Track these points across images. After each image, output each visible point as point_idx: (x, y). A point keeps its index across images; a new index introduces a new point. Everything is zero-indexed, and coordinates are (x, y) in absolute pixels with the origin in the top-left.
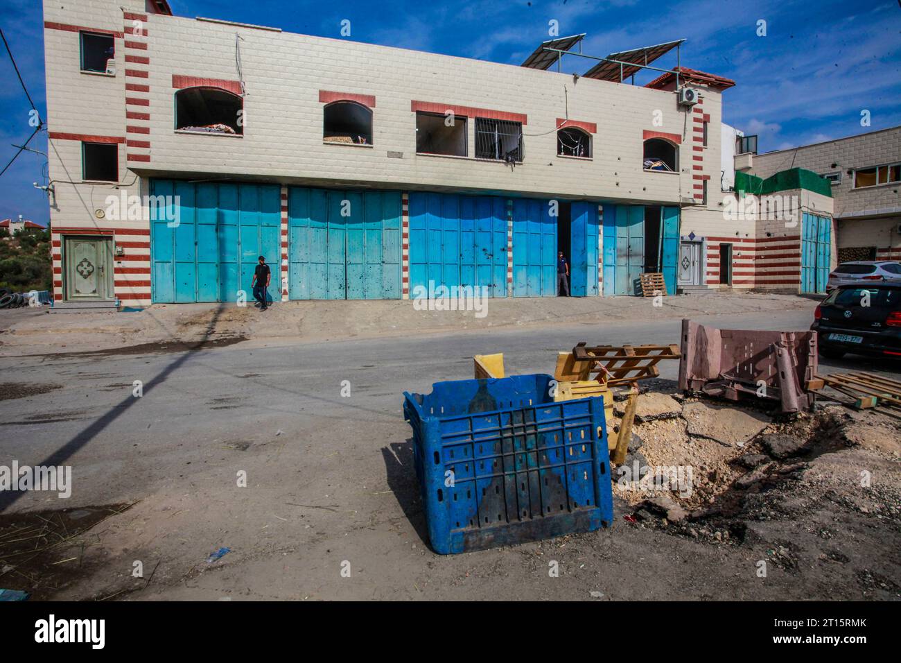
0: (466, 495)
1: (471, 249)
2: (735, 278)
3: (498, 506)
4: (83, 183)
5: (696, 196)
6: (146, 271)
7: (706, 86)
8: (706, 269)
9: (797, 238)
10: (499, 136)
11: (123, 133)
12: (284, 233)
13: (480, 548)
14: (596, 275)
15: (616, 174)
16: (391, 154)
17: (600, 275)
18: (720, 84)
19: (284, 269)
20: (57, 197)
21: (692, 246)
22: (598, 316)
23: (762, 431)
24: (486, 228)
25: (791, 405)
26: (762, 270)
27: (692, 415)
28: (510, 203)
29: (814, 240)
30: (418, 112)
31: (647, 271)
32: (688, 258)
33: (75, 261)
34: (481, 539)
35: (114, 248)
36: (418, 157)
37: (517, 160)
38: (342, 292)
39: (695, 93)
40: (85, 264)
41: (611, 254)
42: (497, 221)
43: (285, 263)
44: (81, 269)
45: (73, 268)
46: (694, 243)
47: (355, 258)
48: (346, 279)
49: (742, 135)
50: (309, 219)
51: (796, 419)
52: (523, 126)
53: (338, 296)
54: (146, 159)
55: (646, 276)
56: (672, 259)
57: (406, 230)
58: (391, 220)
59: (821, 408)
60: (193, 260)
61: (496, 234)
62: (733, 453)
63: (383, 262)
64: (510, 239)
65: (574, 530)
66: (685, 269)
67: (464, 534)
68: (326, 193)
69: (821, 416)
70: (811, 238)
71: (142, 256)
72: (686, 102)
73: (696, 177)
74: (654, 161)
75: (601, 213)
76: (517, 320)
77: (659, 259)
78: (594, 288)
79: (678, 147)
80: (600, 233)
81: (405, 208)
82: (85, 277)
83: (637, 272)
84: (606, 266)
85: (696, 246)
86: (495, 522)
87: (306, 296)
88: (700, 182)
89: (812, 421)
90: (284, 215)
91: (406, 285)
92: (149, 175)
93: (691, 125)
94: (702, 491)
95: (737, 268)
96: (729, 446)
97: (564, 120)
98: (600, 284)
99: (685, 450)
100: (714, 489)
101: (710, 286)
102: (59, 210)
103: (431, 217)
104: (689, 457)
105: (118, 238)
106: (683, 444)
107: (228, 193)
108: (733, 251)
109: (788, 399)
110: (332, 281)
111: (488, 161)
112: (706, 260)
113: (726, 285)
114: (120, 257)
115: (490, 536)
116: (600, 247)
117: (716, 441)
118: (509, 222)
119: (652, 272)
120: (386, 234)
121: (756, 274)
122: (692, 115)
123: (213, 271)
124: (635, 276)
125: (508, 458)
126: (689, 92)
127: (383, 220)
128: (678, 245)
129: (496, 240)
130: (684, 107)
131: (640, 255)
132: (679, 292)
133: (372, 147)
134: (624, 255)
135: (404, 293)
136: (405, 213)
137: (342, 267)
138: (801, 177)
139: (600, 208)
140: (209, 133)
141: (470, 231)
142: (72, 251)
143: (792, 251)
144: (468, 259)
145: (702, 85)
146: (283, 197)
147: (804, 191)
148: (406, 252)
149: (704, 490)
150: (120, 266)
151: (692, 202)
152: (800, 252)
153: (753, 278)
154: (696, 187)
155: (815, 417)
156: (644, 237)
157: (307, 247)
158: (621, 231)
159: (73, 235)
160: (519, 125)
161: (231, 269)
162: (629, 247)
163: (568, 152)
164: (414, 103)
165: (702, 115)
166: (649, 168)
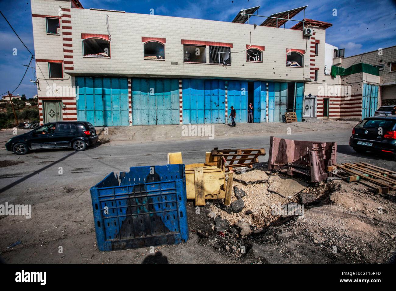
0: (114, 224)
1: (209, 103)
2: (330, 114)
3: (130, 229)
4: (50, 79)
5: (312, 77)
6: (75, 114)
7: (318, 27)
8: (316, 110)
9: (361, 95)
10: (220, 53)
11: (62, 58)
12: (130, 97)
13: (120, 249)
14: (265, 113)
15: (274, 68)
16: (173, 63)
17: (267, 113)
18: (325, 26)
19: (130, 112)
20: (40, 85)
21: (310, 100)
22: (262, 131)
23: (302, 191)
24: (216, 94)
25: (315, 179)
26: (344, 110)
27: (272, 182)
28: (226, 83)
29: (369, 96)
30: (184, 45)
31: (288, 111)
32: (308, 105)
33: (48, 110)
34: (120, 245)
35: (62, 105)
36: (184, 64)
37: (228, 64)
38: (155, 122)
39: (312, 30)
40: (52, 112)
41: (272, 104)
42: (221, 91)
43: (130, 110)
44: (50, 113)
45: (47, 113)
46: (311, 99)
47: (160, 107)
48: (156, 116)
49: (337, 49)
50: (140, 91)
51: (318, 186)
52: (231, 48)
53: (153, 123)
54: (72, 68)
55: (288, 113)
56: (300, 106)
57: (181, 95)
58: (175, 91)
59: (330, 181)
60: (93, 109)
61: (220, 96)
62: (286, 201)
63: (172, 109)
64: (226, 98)
65: (167, 243)
66: (307, 110)
67: (112, 242)
68: (147, 80)
69: (330, 184)
70: (368, 95)
71: (73, 108)
72: (307, 35)
73: (311, 69)
74: (292, 62)
75: (267, 86)
76: (225, 133)
77: (294, 106)
78: (264, 119)
79: (303, 55)
80: (267, 95)
81: (181, 86)
82: (52, 117)
83: (284, 112)
84: (270, 109)
85: (312, 100)
86: (129, 237)
87: (139, 123)
88: (313, 71)
89: (325, 187)
90: (130, 90)
91: (181, 119)
92: (75, 75)
93: (309, 45)
94: (266, 220)
95: (331, 109)
96: (285, 198)
97: (249, 45)
98: (267, 117)
99: (264, 199)
100: (271, 219)
101: (318, 118)
102: (41, 90)
103: (192, 89)
104: (265, 202)
105: (64, 101)
106: (265, 195)
107: (107, 82)
108: (330, 102)
109: (314, 176)
110: (151, 117)
111: (215, 65)
112: (316, 106)
113: (326, 117)
114: (65, 109)
115: (125, 244)
116: (267, 101)
117: (280, 195)
118: (226, 91)
119: (291, 112)
120: (173, 97)
121: (341, 112)
122: (311, 40)
123: (101, 114)
124: (283, 113)
125: (134, 207)
126: (308, 30)
127: (171, 91)
128: (303, 100)
129: (220, 99)
130: (306, 37)
131: (285, 104)
132: (303, 120)
133: (164, 60)
134: (278, 104)
135: (180, 122)
136: (180, 88)
137: (154, 111)
138: (363, 67)
139: (267, 84)
140: (97, 57)
141: (209, 95)
142: (47, 107)
143: (358, 101)
144: (208, 107)
145: (316, 27)
146: (129, 83)
147: (364, 73)
148: (181, 105)
149: (267, 219)
150: (65, 112)
151: (309, 80)
152: (362, 102)
153: (339, 114)
154: (311, 73)
155: (327, 185)
156: (287, 96)
157: (139, 103)
158: (277, 94)
159: (47, 100)
160: (229, 48)
161: (108, 113)
162: (281, 101)
163: (252, 59)
164: (183, 41)
165: (315, 40)
166: (290, 65)
